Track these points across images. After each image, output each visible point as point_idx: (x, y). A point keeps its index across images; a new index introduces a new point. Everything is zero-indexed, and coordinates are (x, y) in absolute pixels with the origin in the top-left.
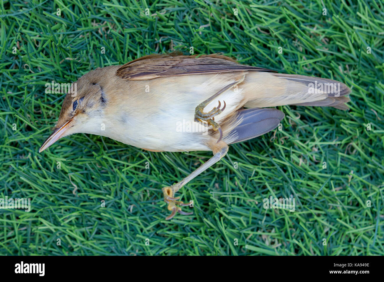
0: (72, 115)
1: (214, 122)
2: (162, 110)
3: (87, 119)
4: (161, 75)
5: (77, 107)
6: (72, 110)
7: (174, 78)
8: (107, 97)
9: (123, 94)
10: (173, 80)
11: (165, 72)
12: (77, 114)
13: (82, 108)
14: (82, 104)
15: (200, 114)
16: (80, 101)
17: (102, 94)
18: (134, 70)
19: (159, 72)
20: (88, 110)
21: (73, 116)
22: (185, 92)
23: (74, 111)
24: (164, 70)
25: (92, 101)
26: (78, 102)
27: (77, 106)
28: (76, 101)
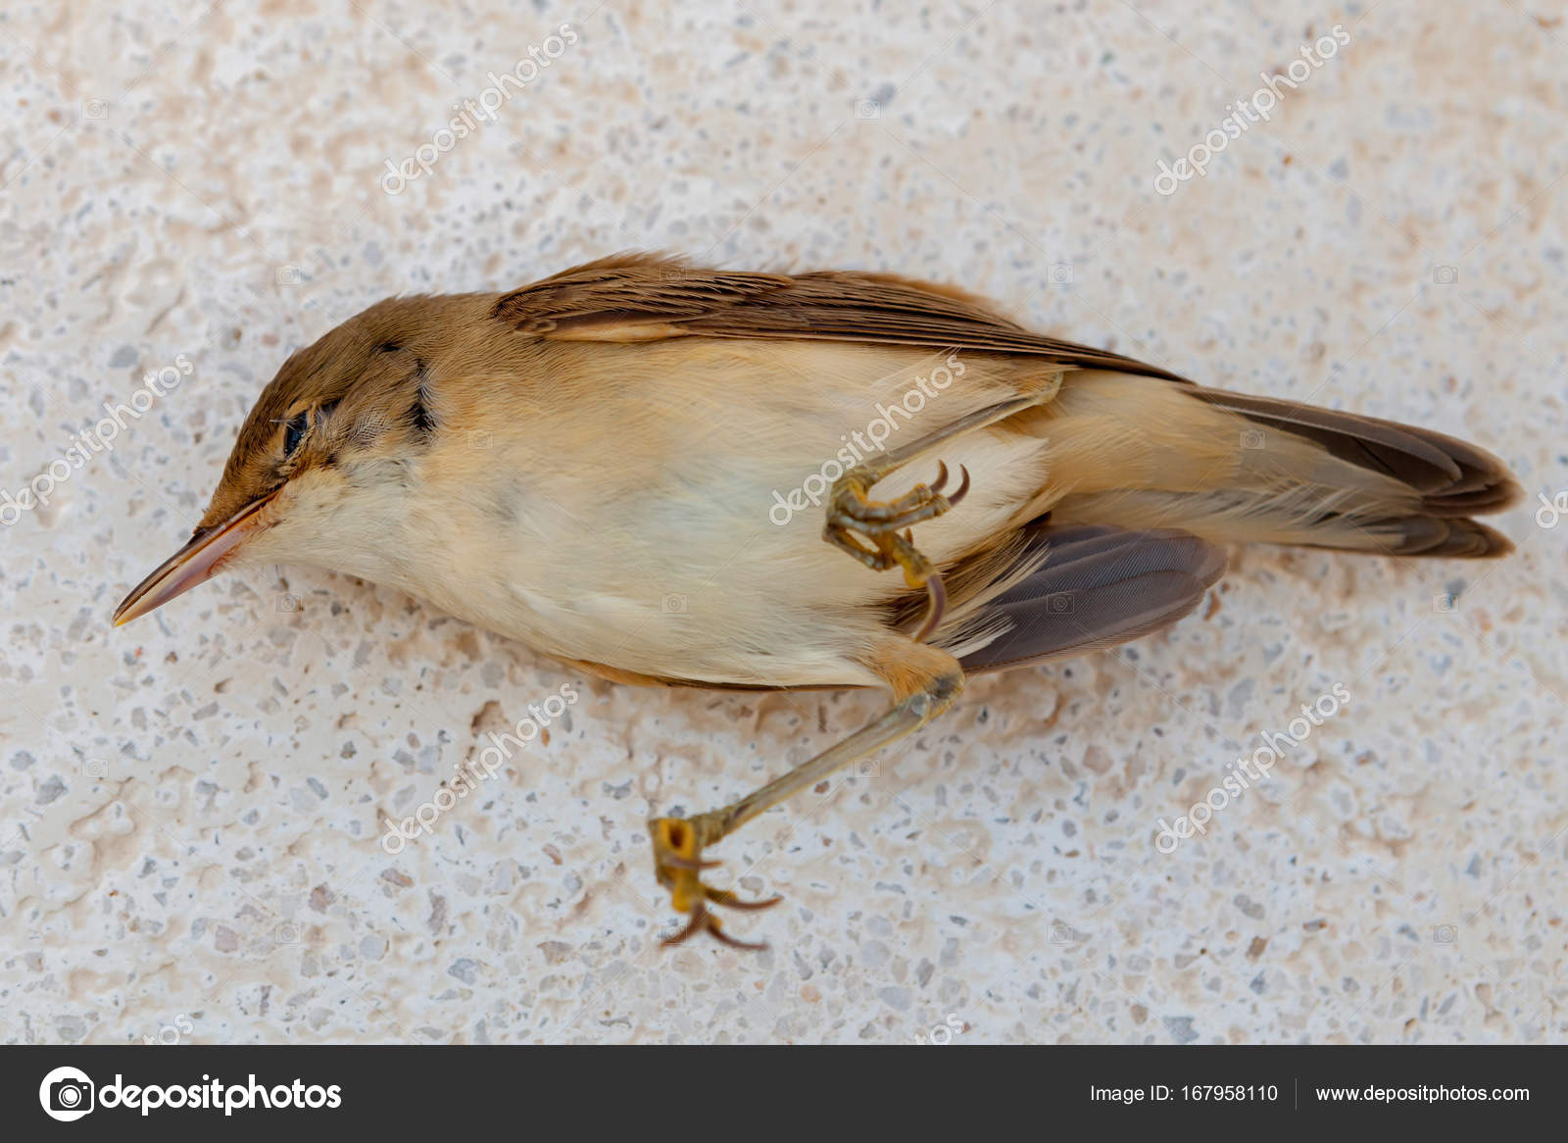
0: (276, 475)
1: (913, 550)
2: (682, 479)
3: (343, 494)
4: (691, 327)
5: (303, 441)
6: (281, 456)
7: (750, 344)
8: (442, 404)
9: (516, 394)
10: (745, 354)
11: (711, 316)
12: (300, 469)
13: (324, 444)
14: (325, 430)
15: (850, 508)
16: (321, 414)
17: (419, 391)
18: (574, 299)
19: (687, 315)
20: (350, 457)
21: (280, 481)
22: (796, 410)
23: (290, 460)
24: (706, 311)
25: (375, 419)
26: (310, 420)
27: (305, 436)
28: (303, 414)
